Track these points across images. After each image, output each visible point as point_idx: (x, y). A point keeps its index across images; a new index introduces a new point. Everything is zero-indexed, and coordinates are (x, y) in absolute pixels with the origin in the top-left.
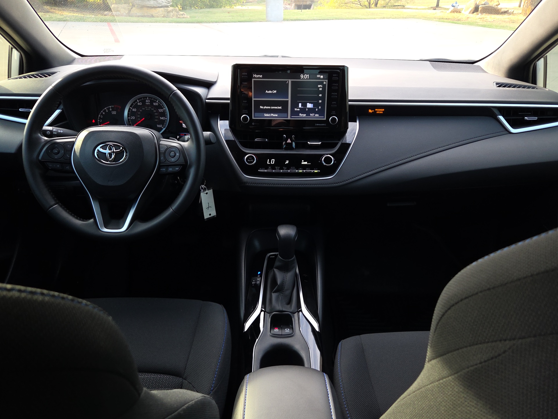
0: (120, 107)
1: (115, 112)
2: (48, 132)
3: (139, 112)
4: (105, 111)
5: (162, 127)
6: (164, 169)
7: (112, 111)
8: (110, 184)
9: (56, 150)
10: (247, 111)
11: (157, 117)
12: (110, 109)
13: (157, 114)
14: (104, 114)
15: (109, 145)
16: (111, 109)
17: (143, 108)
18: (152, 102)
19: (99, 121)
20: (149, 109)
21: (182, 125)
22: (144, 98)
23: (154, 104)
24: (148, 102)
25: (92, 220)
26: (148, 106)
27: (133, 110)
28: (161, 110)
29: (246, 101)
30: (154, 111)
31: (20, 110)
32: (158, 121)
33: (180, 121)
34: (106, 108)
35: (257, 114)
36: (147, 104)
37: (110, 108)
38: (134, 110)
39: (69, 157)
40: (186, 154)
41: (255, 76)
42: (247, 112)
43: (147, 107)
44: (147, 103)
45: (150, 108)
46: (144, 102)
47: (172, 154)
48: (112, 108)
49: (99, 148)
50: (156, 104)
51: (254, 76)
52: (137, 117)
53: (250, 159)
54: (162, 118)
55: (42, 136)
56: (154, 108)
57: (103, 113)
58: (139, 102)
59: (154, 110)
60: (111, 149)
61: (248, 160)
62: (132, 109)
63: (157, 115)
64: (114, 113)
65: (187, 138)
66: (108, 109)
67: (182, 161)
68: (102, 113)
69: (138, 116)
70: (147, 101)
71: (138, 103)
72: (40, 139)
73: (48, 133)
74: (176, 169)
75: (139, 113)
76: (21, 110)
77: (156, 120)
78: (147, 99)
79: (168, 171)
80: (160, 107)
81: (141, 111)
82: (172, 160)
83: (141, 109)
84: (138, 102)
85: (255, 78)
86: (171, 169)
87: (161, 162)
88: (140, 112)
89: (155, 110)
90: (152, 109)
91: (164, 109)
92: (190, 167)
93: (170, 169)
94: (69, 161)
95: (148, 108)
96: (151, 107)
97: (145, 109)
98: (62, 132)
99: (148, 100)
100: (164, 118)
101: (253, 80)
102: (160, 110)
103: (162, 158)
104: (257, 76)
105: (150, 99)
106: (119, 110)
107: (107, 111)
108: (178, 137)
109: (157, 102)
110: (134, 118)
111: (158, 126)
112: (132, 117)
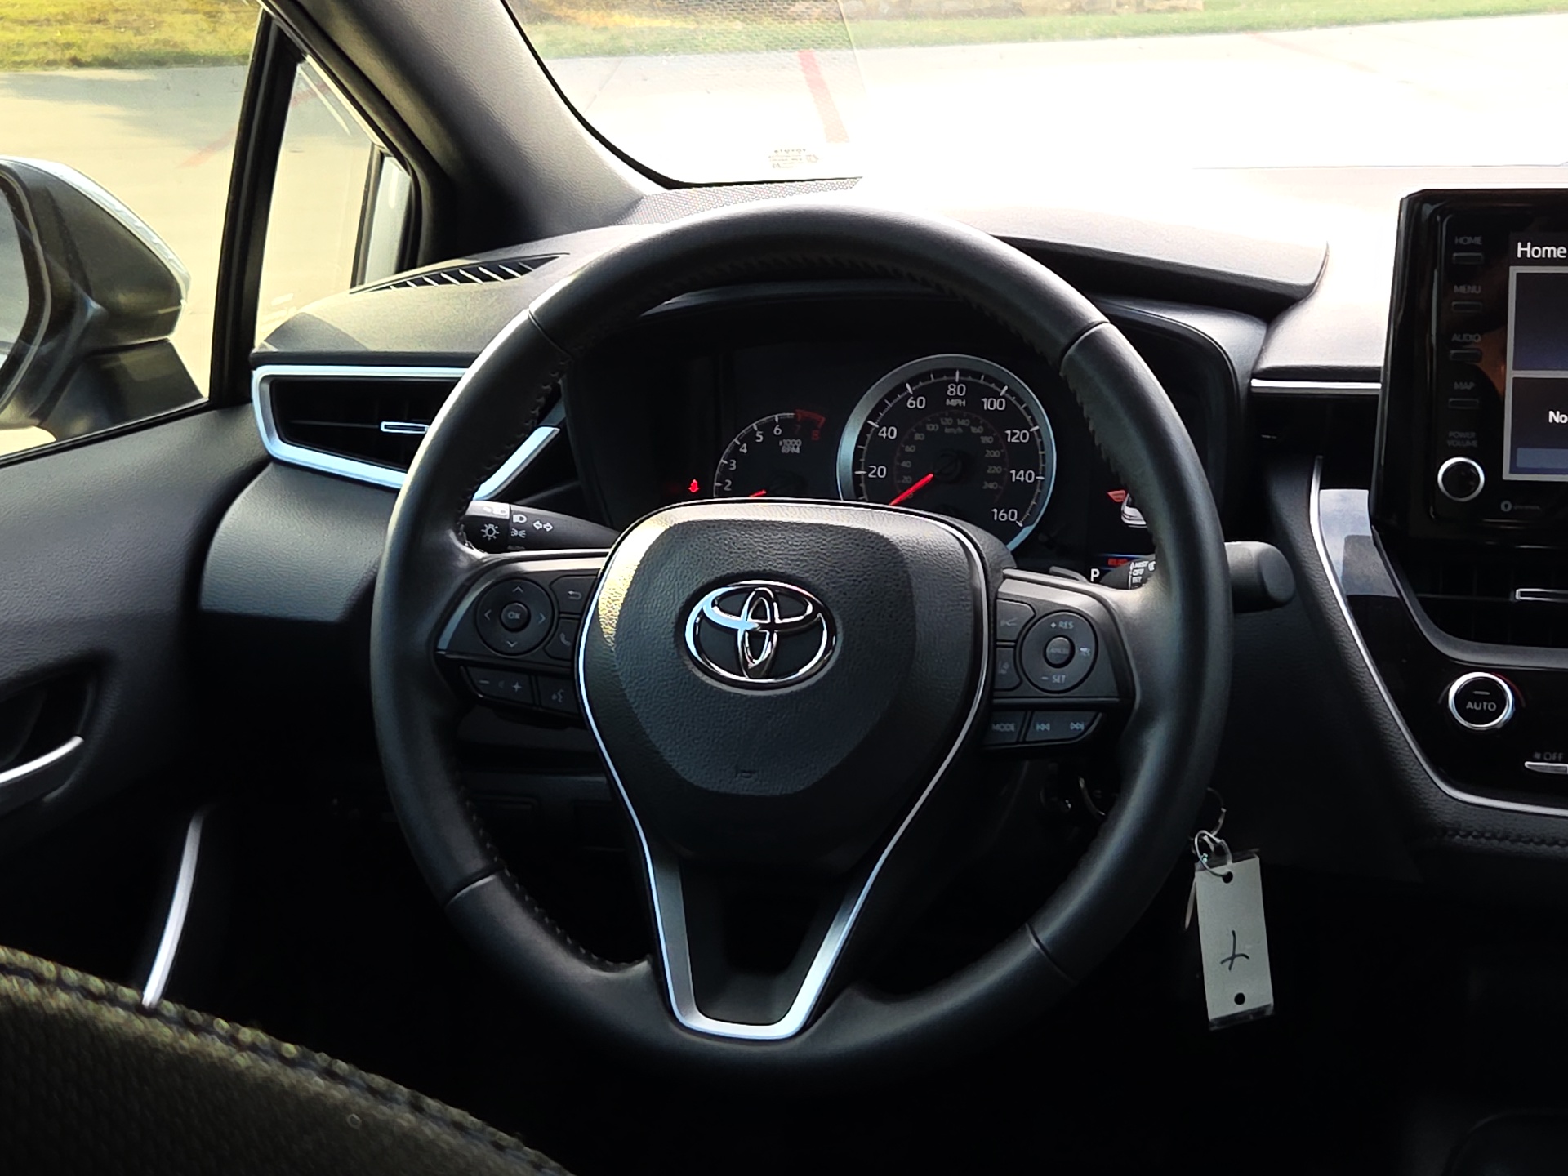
0: (823, 419)
1: (799, 443)
2: (491, 526)
3: (911, 442)
4: (750, 438)
5: (1018, 520)
6: (1012, 727)
7: (781, 437)
8: (743, 786)
9: (517, 610)
10: (1473, 434)
11: (997, 470)
12: (776, 429)
13: (996, 454)
14: (745, 451)
15: (753, 593)
17: (928, 427)
18: (975, 394)
19: (720, 488)
20: (960, 430)
21: (1121, 513)
22: (938, 373)
23: (986, 403)
24: (957, 397)
25: (643, 967)
26: (956, 412)
27: (884, 433)
28: (1016, 436)
29: (1470, 386)
30: (986, 440)
31: (383, 429)
32: (998, 490)
33: (1111, 494)
34: (754, 425)
35: (1527, 456)
36: (954, 403)
37: (773, 424)
38: (884, 435)
39: (568, 643)
40: (1129, 653)
41: (1528, 249)
42: (1474, 443)
43: (948, 421)
44: (951, 398)
45: (961, 426)
46: (936, 395)
47: (1057, 647)
48: (783, 423)
49: (705, 604)
50: (996, 404)
51: (1520, 249)
52: (900, 467)
53: (1479, 699)
54: (1019, 476)
55: (464, 543)
56: (983, 425)
57: (740, 446)
58: (915, 396)
59: (984, 434)
60: (760, 613)
61: (1470, 705)
62: (877, 430)
63: (994, 462)
64: (792, 446)
65: (1141, 572)
66: (767, 428)
67: (1103, 687)
68: (737, 447)
69: (905, 464)
70: (951, 389)
71: (910, 401)
72: (451, 553)
73: (490, 531)
74: (1073, 726)
75: (909, 449)
76: (386, 427)
77: (991, 486)
78: (954, 382)
79: (1027, 739)
80: (1015, 417)
81: (918, 437)
82: (1057, 680)
83: (919, 430)
84: (909, 395)
85: (1525, 261)
86: (1048, 727)
87: (997, 686)
88: (917, 443)
89: (988, 434)
90: (974, 430)
91: (1034, 429)
92: (1146, 718)
93: (1038, 727)
94: (569, 664)
95: (955, 425)
96: (968, 417)
97: (942, 427)
98: (548, 527)
99: (957, 384)
100: (1030, 478)
101: (1514, 271)
102: (1013, 435)
103: (1004, 669)
104: (1536, 252)
105: (970, 378)
106: (815, 435)
107: (759, 438)
108: (1095, 573)
109: (1003, 397)
110: (882, 473)
111: (1001, 514)
112: (873, 469)
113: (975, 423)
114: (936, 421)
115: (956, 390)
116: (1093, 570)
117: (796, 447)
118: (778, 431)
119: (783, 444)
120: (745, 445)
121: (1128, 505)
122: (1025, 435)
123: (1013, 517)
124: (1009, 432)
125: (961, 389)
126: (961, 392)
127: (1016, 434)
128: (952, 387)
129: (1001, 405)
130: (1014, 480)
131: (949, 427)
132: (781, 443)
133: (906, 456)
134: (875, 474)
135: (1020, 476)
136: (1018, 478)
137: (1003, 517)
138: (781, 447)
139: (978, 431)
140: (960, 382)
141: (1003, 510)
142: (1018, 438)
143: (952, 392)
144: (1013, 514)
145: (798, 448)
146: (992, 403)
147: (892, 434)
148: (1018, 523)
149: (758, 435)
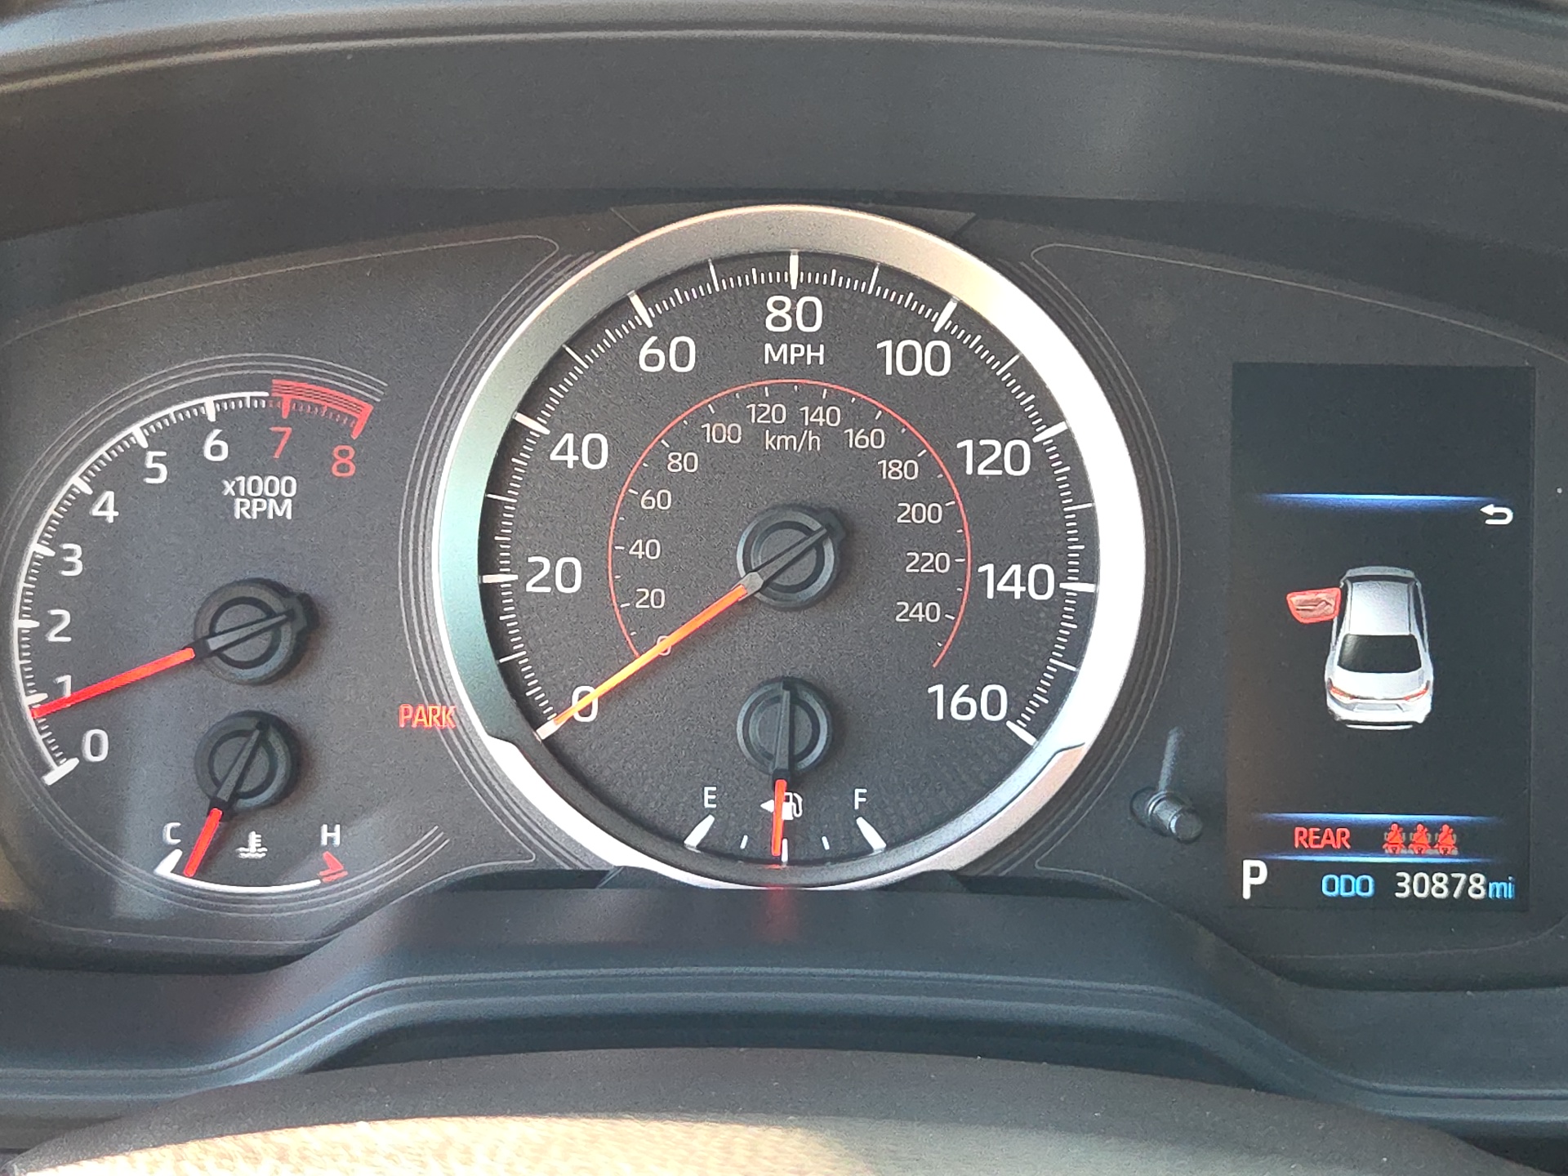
1: (287, 486)
3: (657, 479)
4: (127, 466)
5: (1012, 716)
7: (228, 470)
11: (938, 562)
12: (210, 442)
13: (928, 513)
14: (111, 514)
16: (215, 448)
17: (711, 434)
19: (37, 635)
20: (812, 439)
22: (730, 263)
23: (892, 354)
24: (794, 336)
26: (798, 386)
27: (567, 452)
28: (991, 458)
30: (895, 470)
32: (943, 629)
34: (137, 433)
36: (787, 353)
37: (200, 427)
43: (773, 414)
44: (777, 340)
45: (816, 429)
48: (230, 424)
50: (923, 359)
52: (626, 563)
54: (1008, 582)
56: (888, 423)
57: (93, 501)
58: (663, 332)
59: (888, 453)
62: (546, 445)
63: (927, 537)
64: (268, 499)
66: (179, 442)
68: (82, 503)
69: (640, 550)
70: (779, 313)
71: (647, 350)
75: (653, 501)
77: (921, 612)
78: (784, 288)
81: (679, 463)
83: (687, 439)
84: (641, 334)
88: (677, 483)
89: (899, 448)
90: (856, 439)
91: (1046, 434)
95: (795, 425)
96: (836, 399)
97: (755, 435)
99: (795, 297)
100: (1041, 588)
102: (981, 454)
105: (833, 278)
106: (344, 463)
107: (155, 473)
108: (1255, 872)
109: (943, 335)
110: (568, 581)
111: (956, 700)
112: (540, 567)
113: (858, 417)
114: (732, 411)
115: (792, 313)
116: (1248, 865)
117: (280, 500)
118: (216, 450)
119: (236, 488)
120: (109, 496)
121: (1340, 664)
122: (1017, 453)
123: (994, 708)
124: (969, 444)
125: (809, 309)
126: (810, 321)
127: (992, 449)
128: (779, 305)
129: (937, 363)
130: (990, 595)
131: (775, 430)
132: (229, 488)
133: (639, 524)
134: (549, 580)
135: (1010, 582)
136: (1001, 587)
137: (964, 709)
138: (230, 501)
139: (870, 441)
140: (804, 288)
141: (964, 688)
142: (998, 464)
143: (778, 321)
144: (994, 698)
145: (288, 503)
146: (909, 355)
147: (595, 457)
148: (1009, 724)
149: (150, 464)
